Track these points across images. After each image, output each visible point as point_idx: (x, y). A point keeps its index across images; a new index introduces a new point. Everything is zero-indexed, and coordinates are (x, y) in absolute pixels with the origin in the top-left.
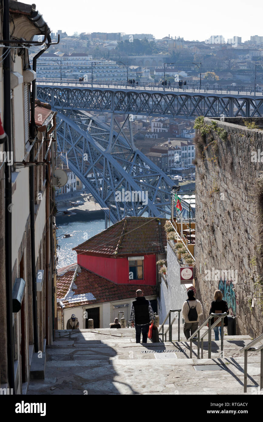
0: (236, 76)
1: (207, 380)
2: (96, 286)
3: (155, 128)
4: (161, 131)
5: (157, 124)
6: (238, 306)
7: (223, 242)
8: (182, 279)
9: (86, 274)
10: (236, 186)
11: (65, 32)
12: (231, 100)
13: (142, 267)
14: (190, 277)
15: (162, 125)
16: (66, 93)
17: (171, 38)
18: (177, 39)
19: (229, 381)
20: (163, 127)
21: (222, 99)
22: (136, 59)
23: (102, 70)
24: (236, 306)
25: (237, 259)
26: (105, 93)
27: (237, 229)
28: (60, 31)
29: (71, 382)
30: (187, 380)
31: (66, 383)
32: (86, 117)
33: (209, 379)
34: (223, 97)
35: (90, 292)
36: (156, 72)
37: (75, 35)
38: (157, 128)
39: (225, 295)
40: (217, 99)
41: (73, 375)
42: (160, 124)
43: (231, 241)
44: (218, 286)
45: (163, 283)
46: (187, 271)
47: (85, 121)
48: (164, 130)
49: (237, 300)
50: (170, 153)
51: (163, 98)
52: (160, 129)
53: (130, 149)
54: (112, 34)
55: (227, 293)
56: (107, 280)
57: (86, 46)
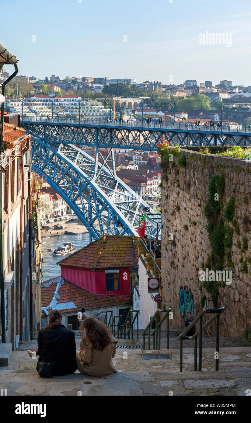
0: (208, 115)
1: (152, 367)
2: (77, 295)
3: (135, 161)
4: (141, 163)
5: (138, 157)
6: (195, 310)
7: (183, 255)
8: (149, 288)
9: (68, 285)
10: (193, 204)
11: (58, 77)
12: (201, 135)
13: (117, 280)
14: (156, 286)
15: (142, 158)
16: (57, 129)
17: (150, 82)
18: (155, 83)
19: (171, 368)
20: (143, 160)
21: (192, 135)
22: (120, 101)
23: (90, 110)
24: (193, 310)
25: (194, 268)
26: (91, 129)
27: (194, 242)
28: (53, 76)
29: (31, 369)
30: (134, 367)
31: (27, 370)
32: (74, 150)
33: (154, 367)
34: (193, 133)
35: (72, 301)
36: (137, 112)
37: (66, 79)
38: (138, 161)
39: (185, 301)
40: (188, 135)
41: (34, 362)
42: (140, 157)
43: (189, 253)
44: (179, 293)
45: (135, 293)
46: (153, 281)
47: (74, 153)
48: (144, 163)
49: (195, 305)
50: (149, 183)
51: (141, 134)
52: (140, 161)
53: (112, 178)
54: (99, 78)
55: (187, 300)
56: (86, 291)
57: (76, 89)
